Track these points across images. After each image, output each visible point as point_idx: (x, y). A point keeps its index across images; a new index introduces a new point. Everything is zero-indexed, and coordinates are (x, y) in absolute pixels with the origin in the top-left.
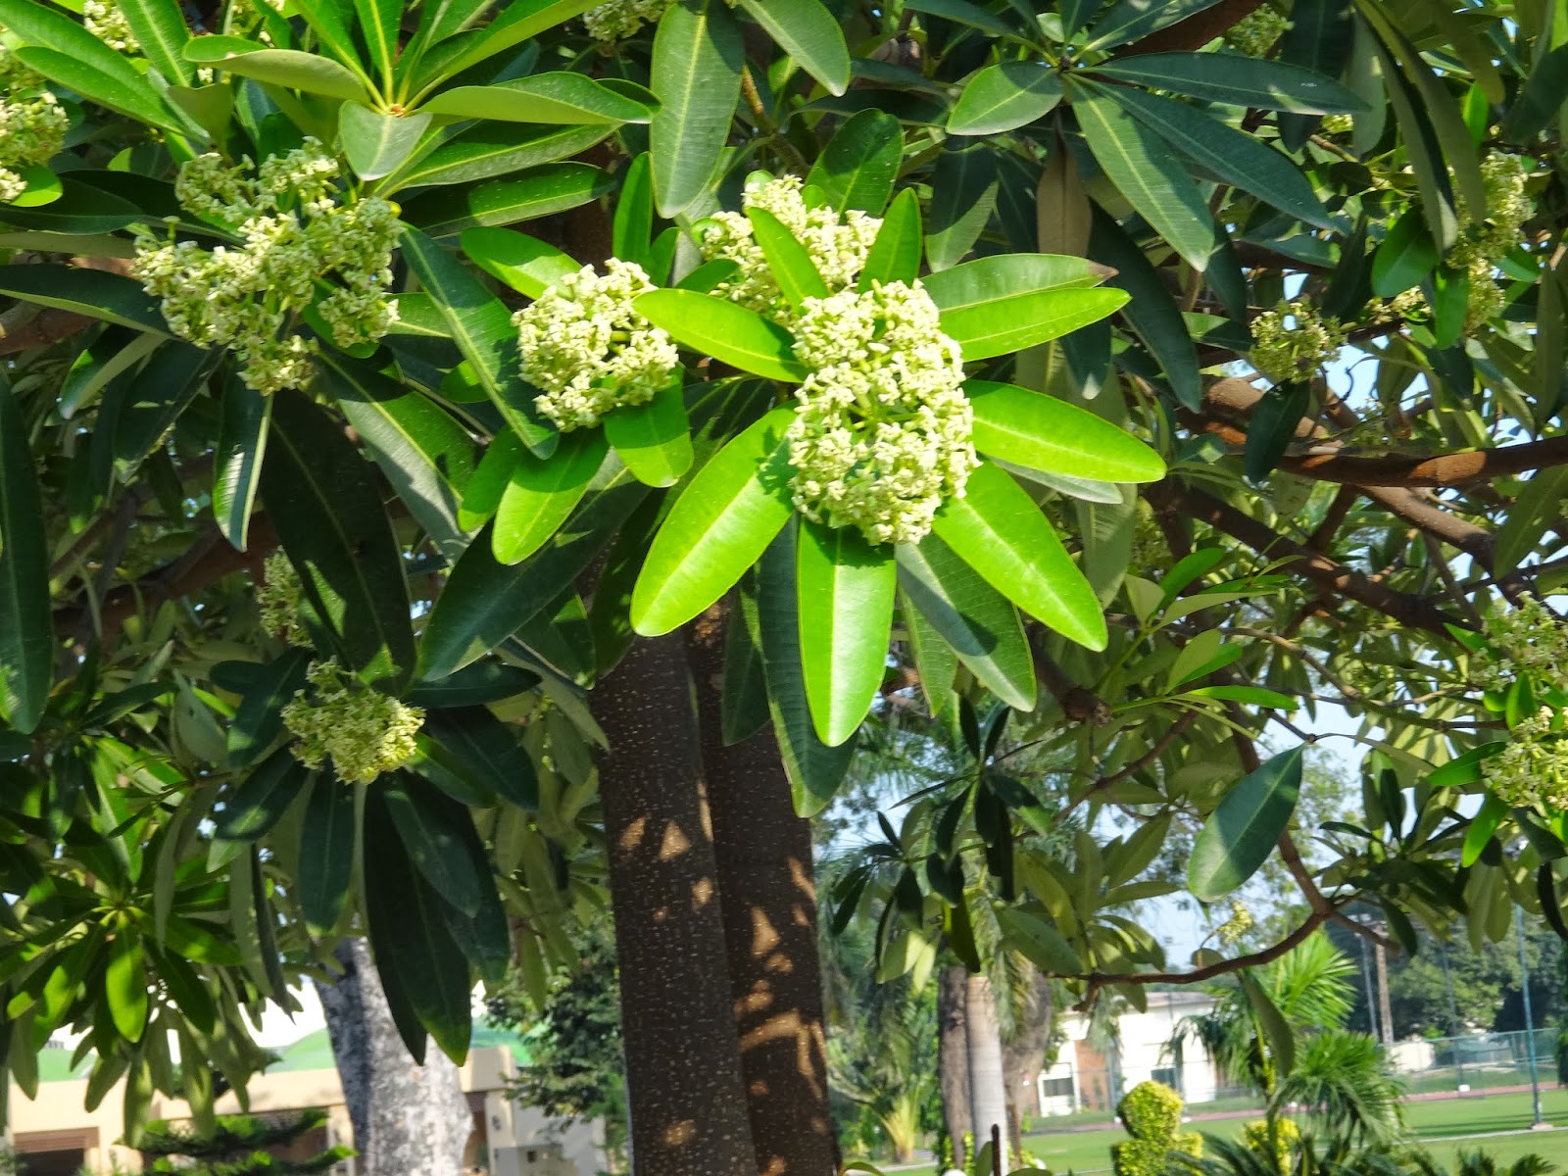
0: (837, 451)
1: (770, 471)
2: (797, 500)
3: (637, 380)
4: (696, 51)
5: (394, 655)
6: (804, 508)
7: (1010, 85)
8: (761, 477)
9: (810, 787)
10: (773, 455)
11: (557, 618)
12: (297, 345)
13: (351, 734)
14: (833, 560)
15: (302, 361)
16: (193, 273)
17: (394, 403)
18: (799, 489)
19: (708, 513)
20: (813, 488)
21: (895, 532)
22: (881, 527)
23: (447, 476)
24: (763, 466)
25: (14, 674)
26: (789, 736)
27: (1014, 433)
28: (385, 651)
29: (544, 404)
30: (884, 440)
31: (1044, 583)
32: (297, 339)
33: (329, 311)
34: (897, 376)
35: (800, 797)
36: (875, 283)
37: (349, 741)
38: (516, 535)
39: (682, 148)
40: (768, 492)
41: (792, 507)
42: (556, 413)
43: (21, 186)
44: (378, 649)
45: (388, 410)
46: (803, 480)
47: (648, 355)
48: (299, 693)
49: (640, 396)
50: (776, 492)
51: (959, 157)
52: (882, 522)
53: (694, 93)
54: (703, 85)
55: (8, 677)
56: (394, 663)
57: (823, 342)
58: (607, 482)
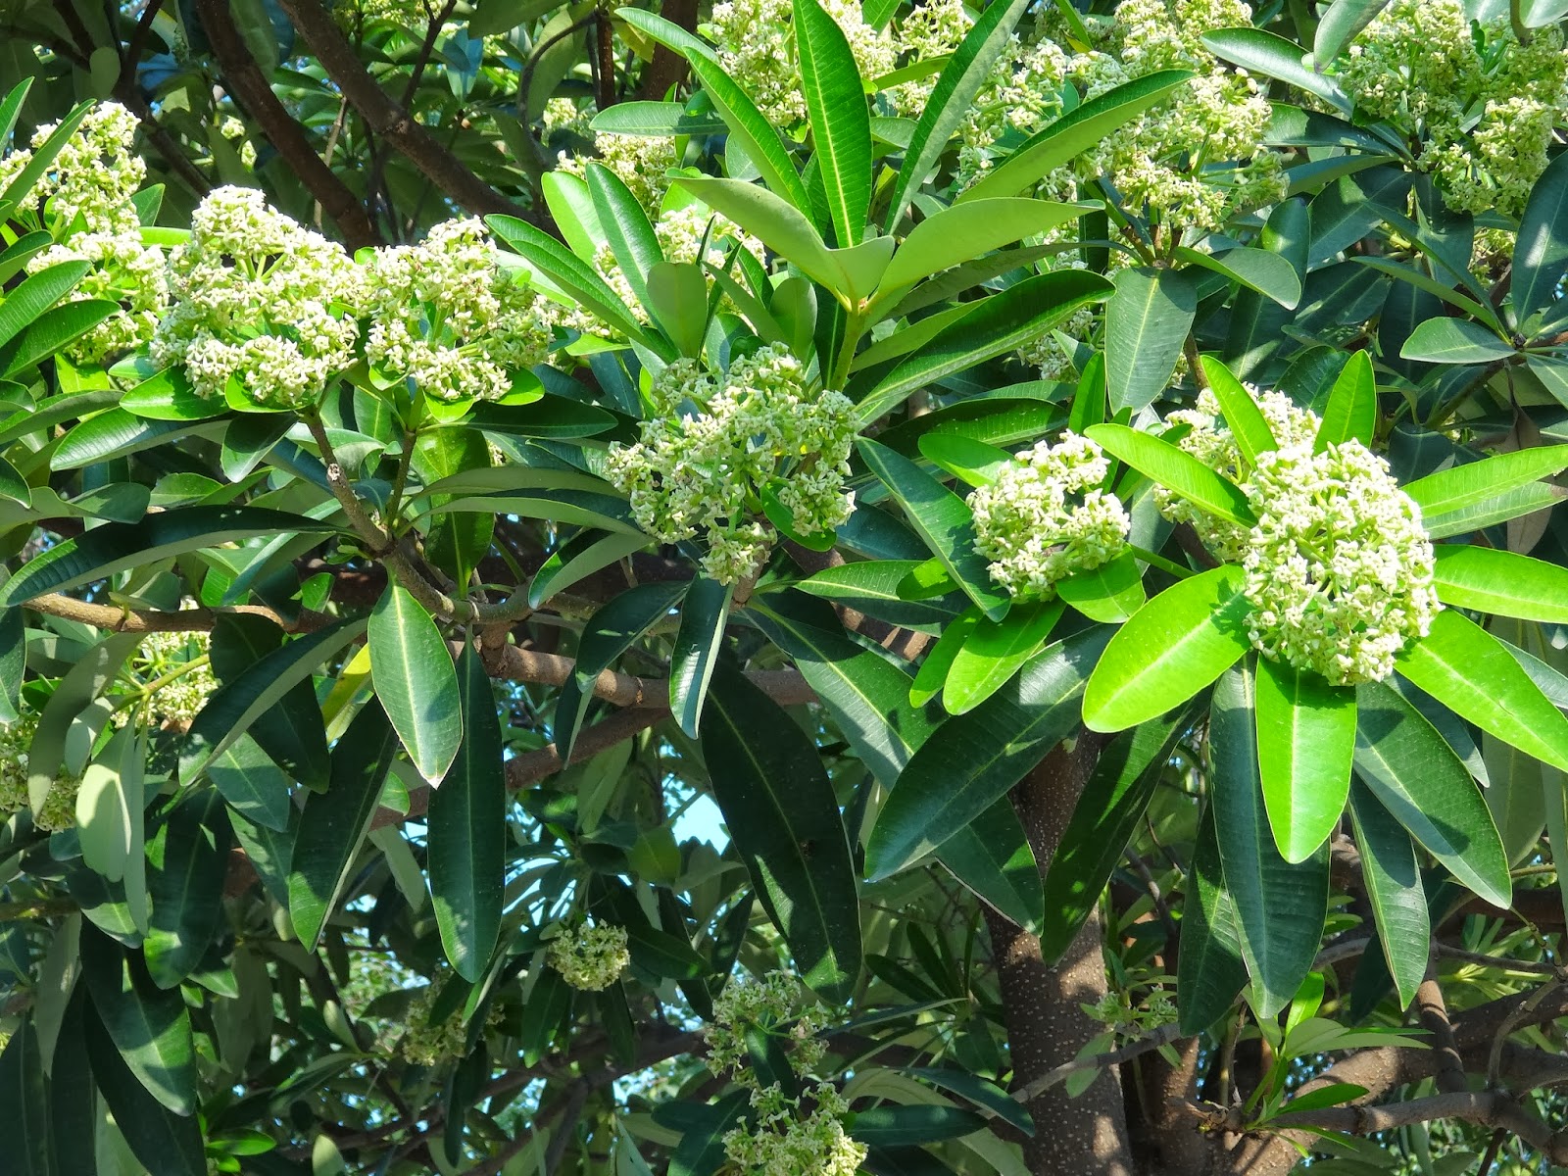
0: (1293, 577)
1: (1224, 616)
2: (1253, 636)
3: (1091, 538)
4: (1149, 302)
5: (839, 960)
6: (1261, 646)
7: (1465, 339)
8: (1216, 620)
9: (1271, 988)
10: (1228, 603)
11: (1006, 867)
12: (757, 530)
13: (792, 1151)
14: (1292, 701)
15: (762, 547)
16: (662, 445)
17: (849, 662)
18: (1255, 624)
19: (1162, 641)
20: (1270, 618)
21: (1356, 665)
22: (1341, 658)
23: (898, 730)
24: (1218, 612)
25: (464, 924)
26: (1248, 935)
27: (1479, 590)
28: (831, 956)
29: (996, 571)
30: (1342, 555)
31: (1516, 717)
32: (757, 525)
33: (790, 496)
34: (1354, 504)
35: (1261, 997)
36: (1330, 445)
37: (789, 1157)
38: (967, 691)
39: (1136, 369)
40: (1223, 632)
41: (1246, 642)
42: (1009, 579)
43: (508, 386)
44: (823, 953)
45: (842, 669)
46: (1259, 613)
47: (1101, 515)
48: (741, 1119)
49: (1093, 559)
50: (1232, 633)
51: (1416, 439)
52: (1341, 651)
53: (1148, 330)
54: (1157, 324)
55: (458, 928)
56: (839, 969)
57: (1277, 488)
58: (1059, 696)
